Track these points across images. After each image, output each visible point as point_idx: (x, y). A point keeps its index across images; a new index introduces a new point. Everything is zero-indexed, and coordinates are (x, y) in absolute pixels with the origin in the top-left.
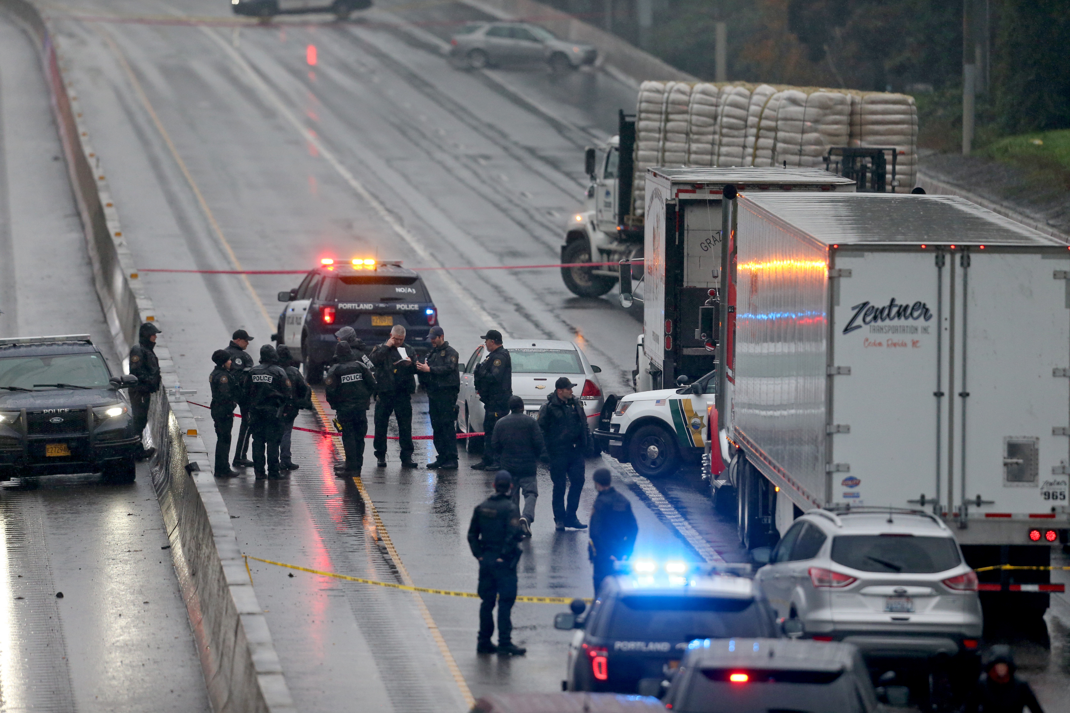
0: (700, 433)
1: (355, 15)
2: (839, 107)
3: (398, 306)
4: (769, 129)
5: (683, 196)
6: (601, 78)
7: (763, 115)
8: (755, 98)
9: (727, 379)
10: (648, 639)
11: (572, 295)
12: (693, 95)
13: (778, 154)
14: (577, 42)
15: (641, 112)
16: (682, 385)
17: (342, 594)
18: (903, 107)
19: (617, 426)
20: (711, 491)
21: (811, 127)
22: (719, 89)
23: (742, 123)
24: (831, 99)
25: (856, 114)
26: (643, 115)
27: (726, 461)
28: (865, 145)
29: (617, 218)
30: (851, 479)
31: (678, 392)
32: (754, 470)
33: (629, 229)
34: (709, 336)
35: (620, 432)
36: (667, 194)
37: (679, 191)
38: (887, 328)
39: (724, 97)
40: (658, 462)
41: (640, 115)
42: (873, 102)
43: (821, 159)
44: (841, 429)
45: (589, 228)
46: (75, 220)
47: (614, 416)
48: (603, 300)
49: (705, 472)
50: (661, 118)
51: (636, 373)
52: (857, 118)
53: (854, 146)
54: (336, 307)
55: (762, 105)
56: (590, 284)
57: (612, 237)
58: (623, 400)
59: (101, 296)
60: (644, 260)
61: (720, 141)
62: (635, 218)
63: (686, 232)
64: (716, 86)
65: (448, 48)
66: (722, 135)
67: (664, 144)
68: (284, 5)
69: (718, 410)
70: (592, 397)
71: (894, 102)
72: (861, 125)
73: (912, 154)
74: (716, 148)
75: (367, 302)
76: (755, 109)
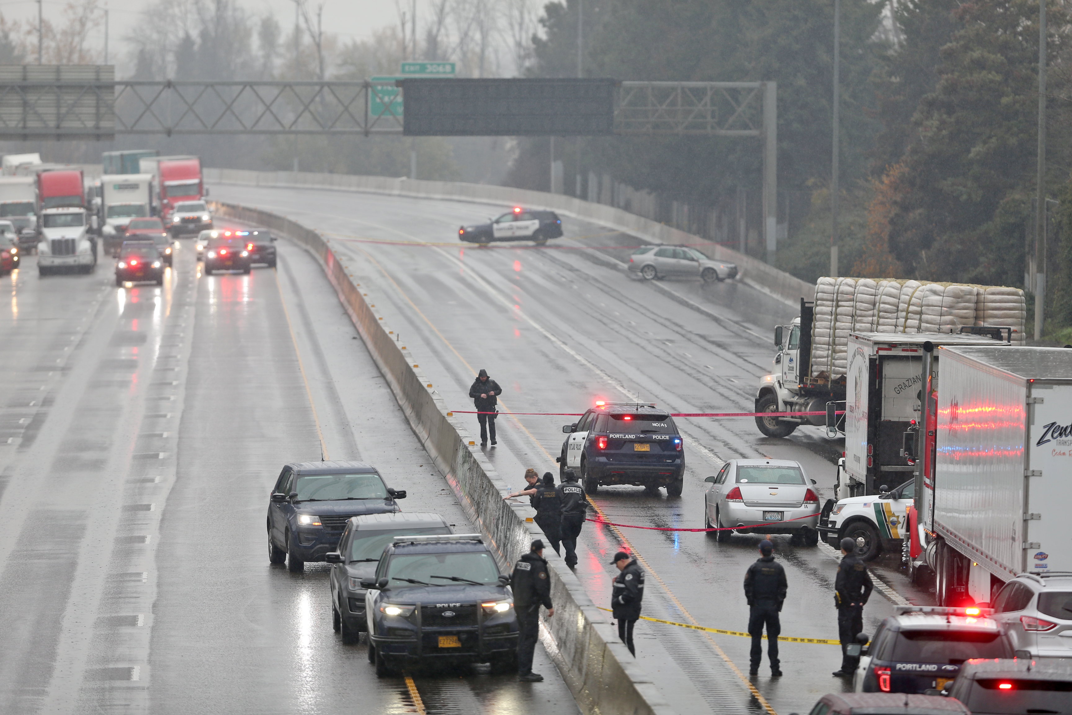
0: (897, 528)
1: (550, 242)
2: (968, 297)
3: (654, 437)
4: (915, 313)
5: (882, 353)
7: (911, 303)
8: (905, 290)
9: (924, 486)
10: (921, 663)
11: (764, 436)
12: (857, 288)
14: (722, 261)
15: (817, 300)
16: (883, 492)
17: (654, 637)
18: (1015, 298)
19: (834, 523)
20: (908, 570)
21: (947, 311)
22: (877, 283)
23: (894, 308)
24: (962, 291)
25: (981, 302)
26: (819, 302)
27: (923, 547)
28: (986, 325)
29: (798, 378)
30: (1041, 554)
31: (880, 497)
32: (952, 550)
33: (808, 386)
34: (910, 454)
35: (836, 527)
36: (869, 351)
37: (879, 349)
38: (1069, 442)
39: (882, 288)
40: (865, 549)
41: (817, 302)
42: (993, 294)
44: (1034, 517)
45: (777, 385)
46: (381, 380)
47: (831, 515)
48: (786, 439)
49: (904, 555)
50: (833, 304)
51: (837, 486)
52: (981, 306)
53: (979, 325)
54: (607, 437)
55: (910, 295)
56: (776, 427)
57: (794, 393)
58: (838, 503)
59: (417, 431)
60: (845, 402)
61: (878, 321)
62: (812, 378)
63: (883, 379)
64: (874, 281)
65: (625, 266)
66: (879, 317)
67: (835, 324)
68: (497, 234)
69: (916, 509)
70: (811, 502)
71: (1009, 294)
72: (984, 310)
73: (1021, 332)
74: (875, 326)
75: (631, 434)
76: (905, 298)
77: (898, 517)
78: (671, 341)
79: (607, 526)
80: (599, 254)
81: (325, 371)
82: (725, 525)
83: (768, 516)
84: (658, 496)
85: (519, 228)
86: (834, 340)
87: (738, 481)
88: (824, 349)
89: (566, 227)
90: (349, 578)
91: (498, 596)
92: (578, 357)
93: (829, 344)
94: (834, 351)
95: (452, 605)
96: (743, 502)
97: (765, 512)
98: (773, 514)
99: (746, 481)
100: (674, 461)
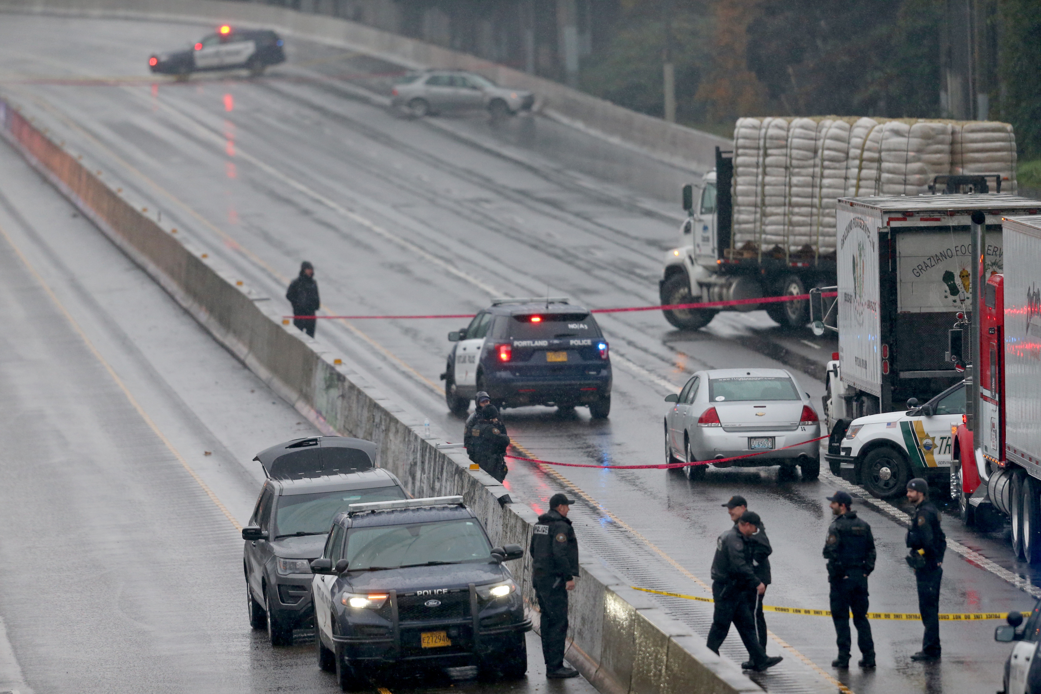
0: (932, 453)
2: (941, 137)
3: (572, 342)
4: (872, 160)
5: (894, 224)
6: (538, 120)
7: (866, 147)
8: (855, 130)
9: (981, 399)
11: (672, 328)
12: (792, 130)
13: (883, 183)
15: (737, 148)
16: (912, 407)
18: (1002, 135)
19: (848, 450)
21: (914, 157)
22: (818, 124)
23: (842, 155)
24: (933, 129)
25: (958, 143)
26: (740, 151)
28: (967, 173)
29: (716, 252)
31: (908, 414)
33: (730, 262)
34: (959, 357)
35: (852, 455)
37: (891, 219)
39: (824, 131)
40: (891, 483)
41: (737, 152)
42: (973, 131)
43: (926, 187)
45: (688, 262)
47: (845, 440)
48: (703, 332)
49: (954, 490)
50: (759, 153)
51: (826, 398)
52: (958, 147)
53: (955, 174)
54: (511, 345)
55: (864, 137)
56: (690, 317)
57: (712, 271)
58: (853, 423)
60: (836, 289)
61: (822, 174)
62: (735, 251)
63: (898, 259)
64: (814, 120)
65: (386, 101)
66: (823, 167)
67: (763, 179)
68: (200, 63)
69: (970, 430)
70: (810, 422)
71: (994, 130)
72: (962, 153)
73: (1012, 179)
74: (818, 181)
75: (540, 339)
76: (856, 141)
77: (933, 439)
78: (487, 201)
79: (534, 465)
80: (339, 84)
81: (58, 264)
82: (697, 458)
83: (754, 443)
84: (576, 419)
85: (229, 53)
86: (763, 201)
87: (712, 399)
88: (749, 213)
89: (289, 49)
90: (278, 558)
91: (496, 576)
92: (378, 229)
93: (756, 206)
94: (764, 215)
95: (436, 591)
96: (721, 426)
97: (750, 438)
98: (760, 440)
99: (723, 398)
100: (599, 372)
